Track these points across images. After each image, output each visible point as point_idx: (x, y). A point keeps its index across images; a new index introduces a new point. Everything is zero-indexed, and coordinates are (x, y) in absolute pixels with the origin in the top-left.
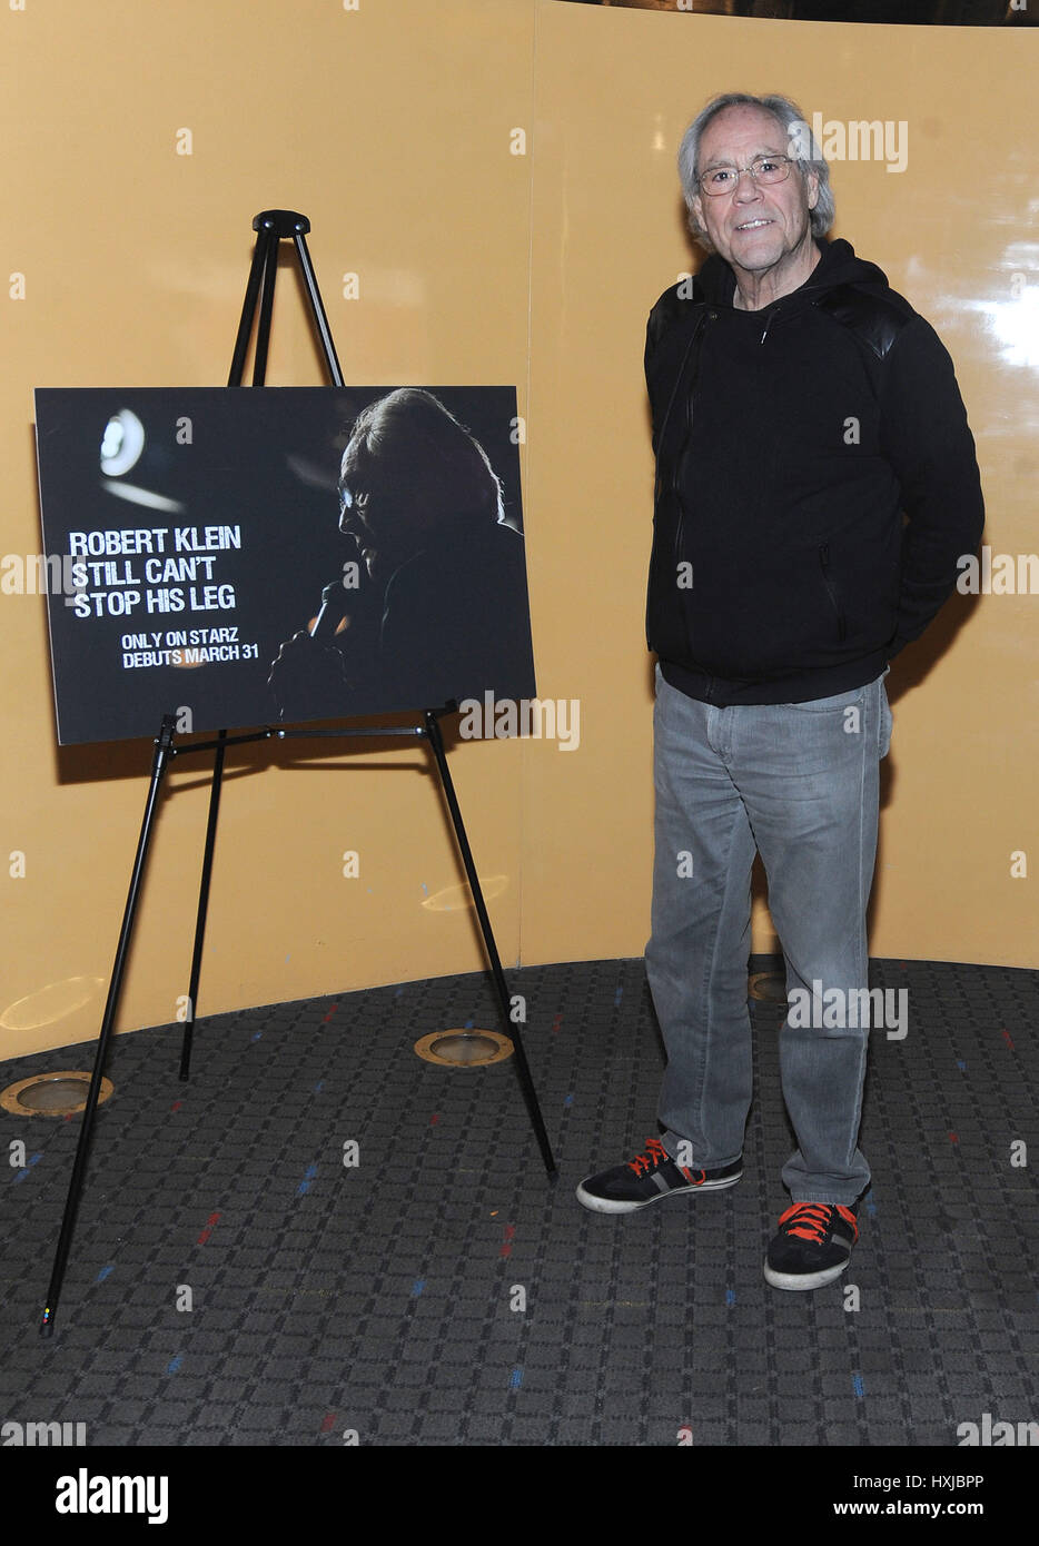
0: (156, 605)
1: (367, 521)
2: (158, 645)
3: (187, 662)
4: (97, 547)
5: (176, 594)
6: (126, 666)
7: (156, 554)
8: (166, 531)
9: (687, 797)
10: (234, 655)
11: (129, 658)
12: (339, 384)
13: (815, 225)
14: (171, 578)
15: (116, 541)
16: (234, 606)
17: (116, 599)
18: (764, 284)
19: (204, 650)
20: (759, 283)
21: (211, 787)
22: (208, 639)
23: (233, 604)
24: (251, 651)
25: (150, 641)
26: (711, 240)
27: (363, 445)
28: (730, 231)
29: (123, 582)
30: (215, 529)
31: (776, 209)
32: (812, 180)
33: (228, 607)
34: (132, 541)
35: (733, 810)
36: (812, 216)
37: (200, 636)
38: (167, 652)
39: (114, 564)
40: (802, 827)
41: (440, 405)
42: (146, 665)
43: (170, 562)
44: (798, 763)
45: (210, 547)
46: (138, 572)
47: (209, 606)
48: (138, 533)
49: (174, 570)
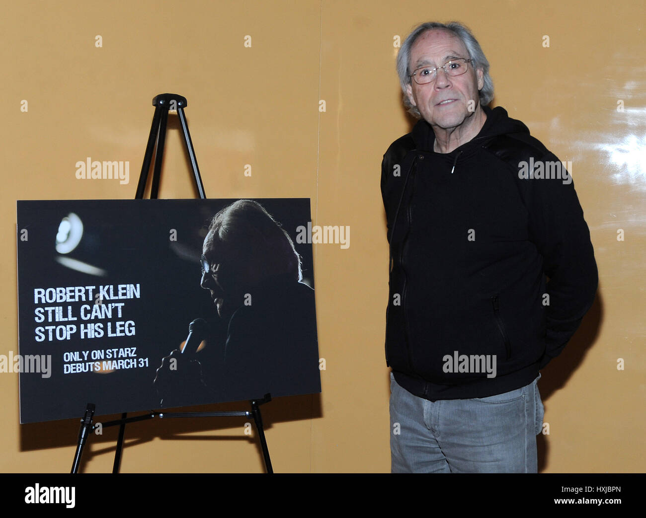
0: (86, 334)
1: (218, 280)
2: (86, 359)
3: (104, 369)
4: (51, 298)
5: (99, 327)
6: (65, 372)
7: (87, 302)
8: (94, 287)
9: (412, 458)
10: (133, 365)
11: (67, 367)
12: (202, 197)
13: (482, 99)
14: (96, 317)
15: (63, 294)
16: (134, 334)
17: (61, 330)
18: (453, 136)
19: (115, 362)
20: (450, 136)
21: (115, 452)
22: (117, 355)
23: (133, 333)
24: (144, 362)
25: (81, 356)
26: (419, 110)
27: (217, 234)
28: (432, 106)
29: (66, 319)
30: (124, 286)
31: (460, 92)
32: (479, 72)
33: (130, 334)
34: (73, 294)
35: (441, 467)
36: (480, 94)
37: (113, 353)
38: (91, 364)
39: (61, 308)
41: (264, 210)
42: (78, 371)
43: (96, 307)
44: (482, 438)
45: (121, 297)
46: (76, 313)
47: (119, 334)
48: (77, 288)
49: (99, 311)
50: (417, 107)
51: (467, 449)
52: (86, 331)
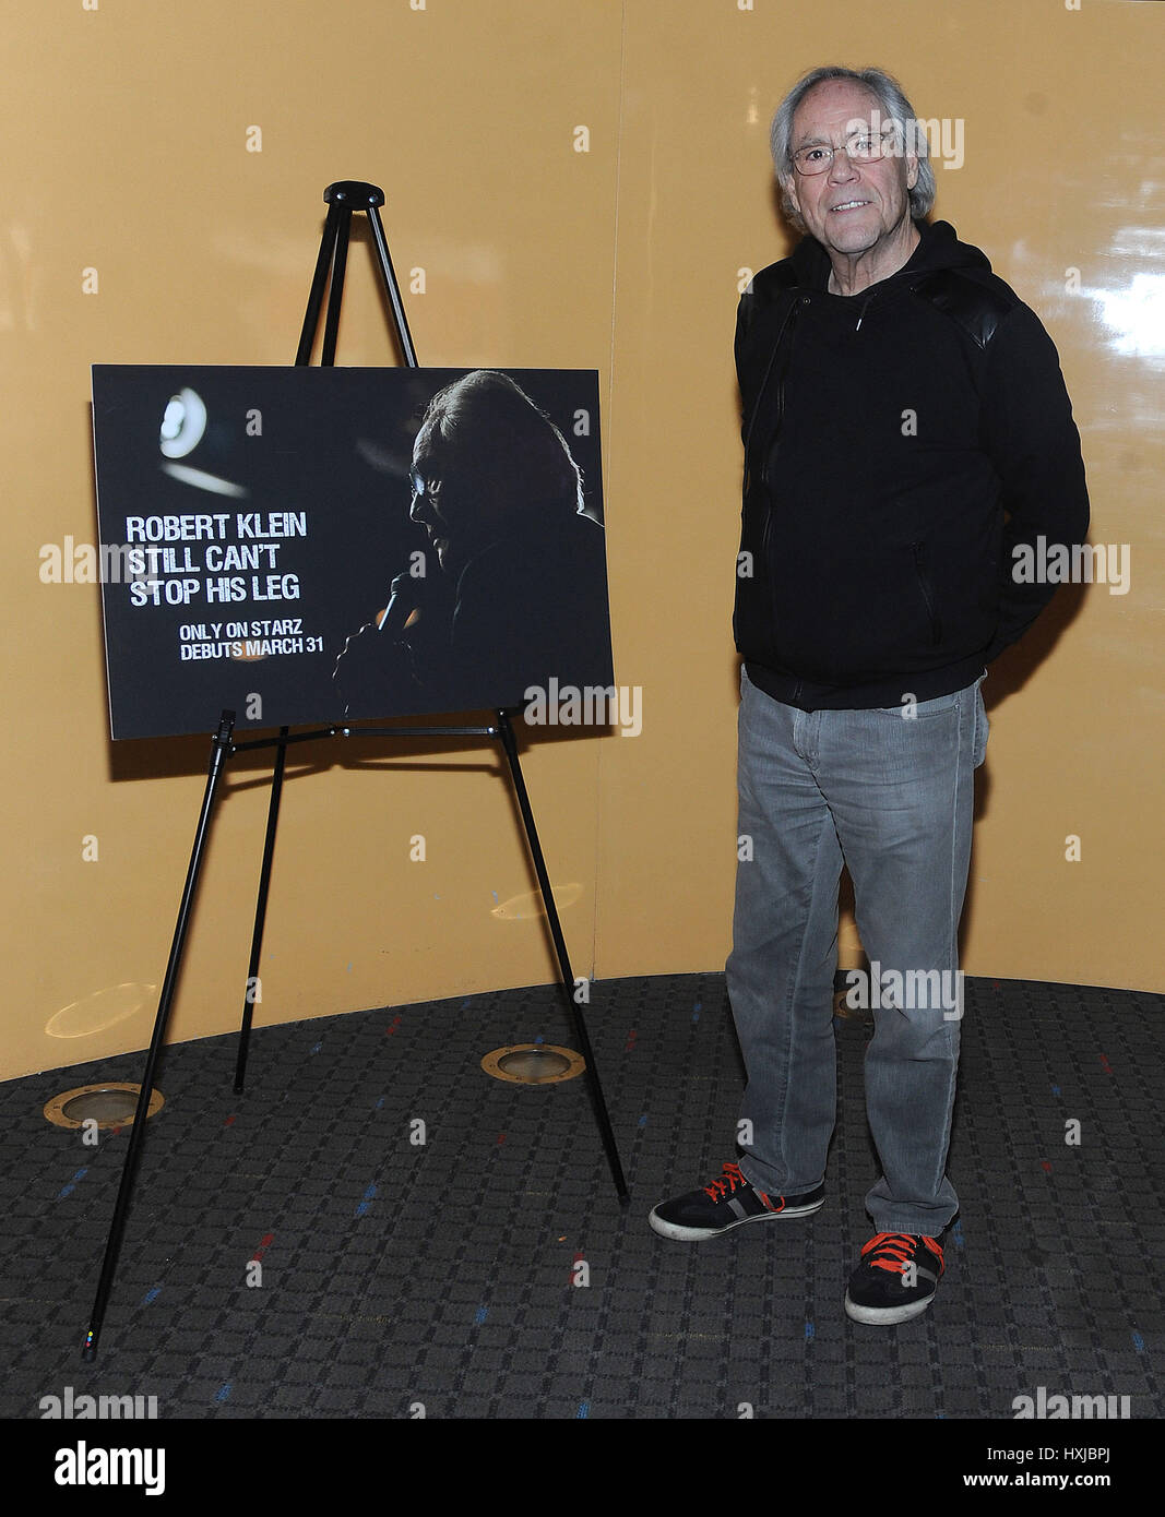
0: (216, 595)
1: (439, 509)
2: (217, 637)
3: (248, 654)
4: (155, 533)
5: (237, 583)
6: (184, 658)
7: (217, 541)
8: (228, 517)
9: (773, 803)
10: (298, 648)
11: (186, 649)
12: (412, 365)
13: (914, 206)
14: (233, 566)
15: (176, 527)
16: (298, 596)
17: (174, 588)
18: (860, 268)
19: (266, 642)
20: (855, 267)
21: (271, 787)
22: (270, 631)
23: (297, 594)
24: (316, 644)
25: (209, 631)
26: (804, 220)
27: (437, 428)
28: (824, 212)
29: (182, 570)
30: (279, 515)
31: (873, 189)
33: (291, 597)
34: (192, 527)
35: (819, 819)
36: (911, 197)
37: (262, 627)
38: (227, 644)
40: (890, 838)
41: (518, 389)
42: (204, 657)
43: (232, 549)
44: (887, 772)
45: (274, 534)
46: (198, 559)
47: (272, 596)
48: (199, 518)
49: (235, 558)
50: (801, 214)
51: (861, 790)
52: (215, 589)
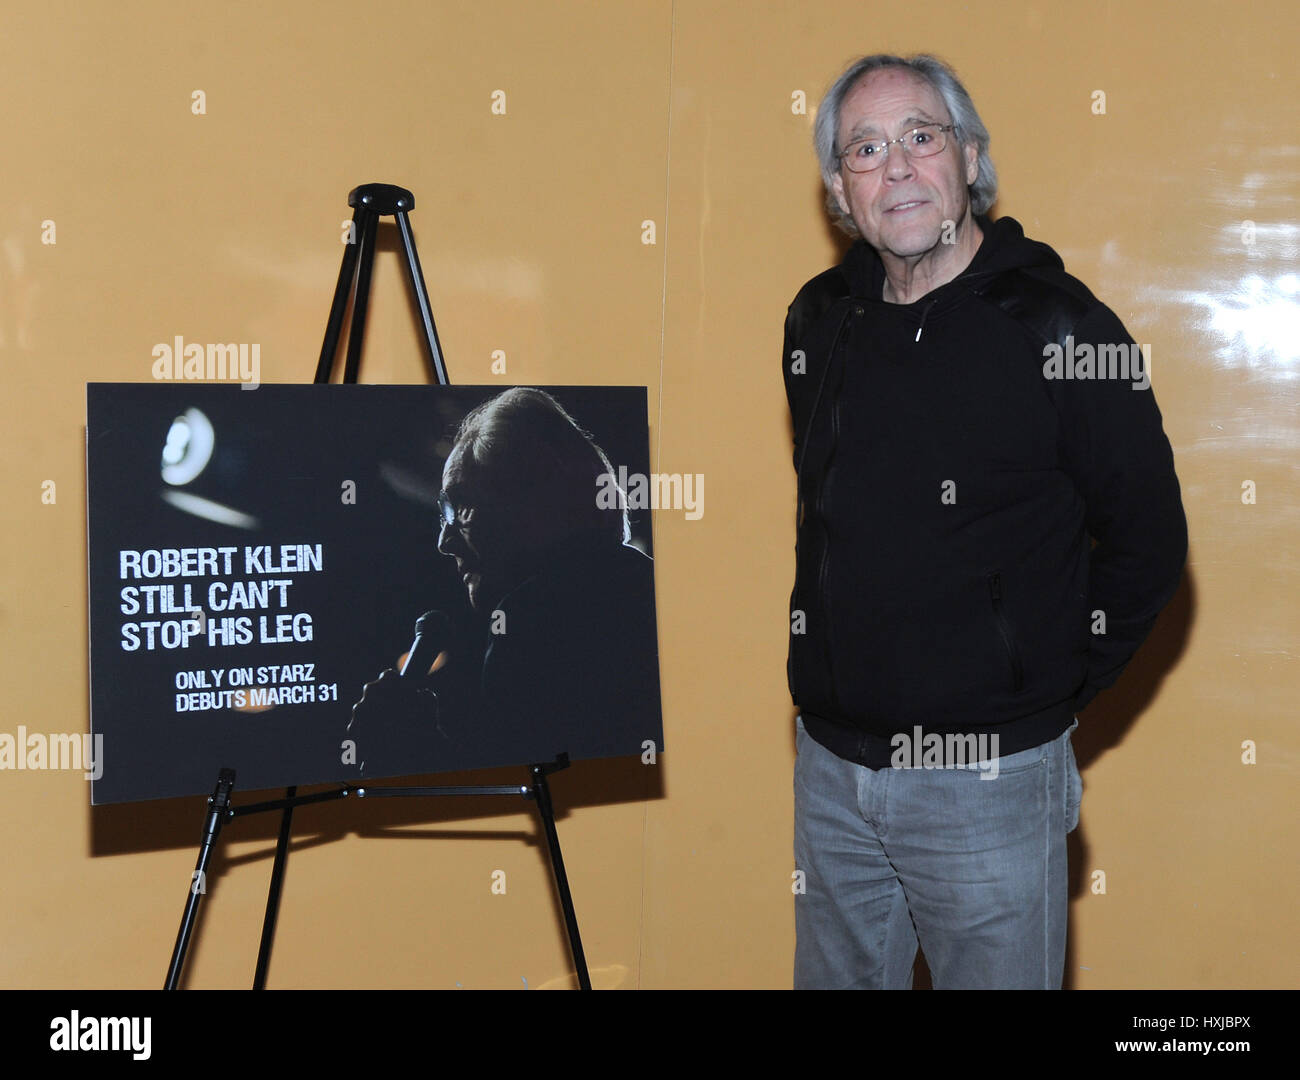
0: (219, 637)
1: (470, 540)
2: (218, 684)
3: (253, 704)
4: (152, 568)
5: (243, 624)
6: (179, 709)
7: (222, 577)
8: (235, 550)
9: (835, 875)
10: (309, 697)
11: (182, 699)
12: (443, 382)
13: (975, 202)
14: (238, 605)
15: (175, 561)
16: (311, 639)
17: (171, 630)
18: (918, 271)
19: (273, 690)
20: (912, 271)
21: (273, 859)
22: (279, 678)
23: (309, 636)
24: (330, 692)
25: (210, 679)
26: (855, 223)
28: (878, 215)
29: (180, 610)
30: (292, 548)
31: (932, 189)
32: (970, 151)
33: (303, 639)
34: (194, 561)
35: (889, 892)
36: (971, 192)
37: (269, 674)
38: (229, 693)
39: (171, 588)
40: (972, 917)
41: (559, 408)
42: (203, 708)
43: (238, 586)
44: (966, 837)
45: (285, 569)
46: (200, 598)
47: (281, 638)
48: (202, 551)
49: (245, 596)
50: (851, 216)
51: (937, 860)
52: (218, 631)
